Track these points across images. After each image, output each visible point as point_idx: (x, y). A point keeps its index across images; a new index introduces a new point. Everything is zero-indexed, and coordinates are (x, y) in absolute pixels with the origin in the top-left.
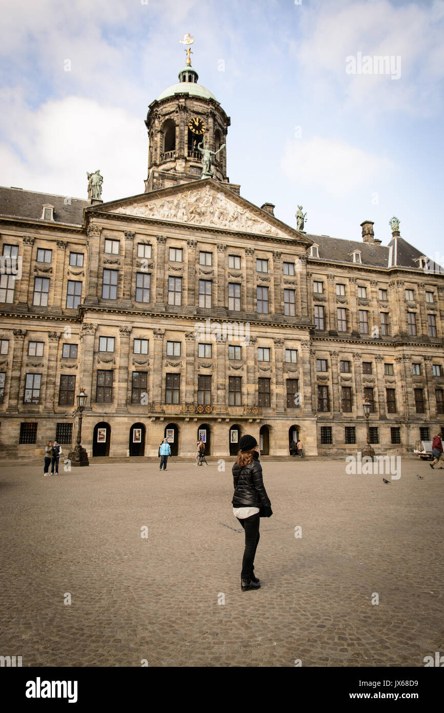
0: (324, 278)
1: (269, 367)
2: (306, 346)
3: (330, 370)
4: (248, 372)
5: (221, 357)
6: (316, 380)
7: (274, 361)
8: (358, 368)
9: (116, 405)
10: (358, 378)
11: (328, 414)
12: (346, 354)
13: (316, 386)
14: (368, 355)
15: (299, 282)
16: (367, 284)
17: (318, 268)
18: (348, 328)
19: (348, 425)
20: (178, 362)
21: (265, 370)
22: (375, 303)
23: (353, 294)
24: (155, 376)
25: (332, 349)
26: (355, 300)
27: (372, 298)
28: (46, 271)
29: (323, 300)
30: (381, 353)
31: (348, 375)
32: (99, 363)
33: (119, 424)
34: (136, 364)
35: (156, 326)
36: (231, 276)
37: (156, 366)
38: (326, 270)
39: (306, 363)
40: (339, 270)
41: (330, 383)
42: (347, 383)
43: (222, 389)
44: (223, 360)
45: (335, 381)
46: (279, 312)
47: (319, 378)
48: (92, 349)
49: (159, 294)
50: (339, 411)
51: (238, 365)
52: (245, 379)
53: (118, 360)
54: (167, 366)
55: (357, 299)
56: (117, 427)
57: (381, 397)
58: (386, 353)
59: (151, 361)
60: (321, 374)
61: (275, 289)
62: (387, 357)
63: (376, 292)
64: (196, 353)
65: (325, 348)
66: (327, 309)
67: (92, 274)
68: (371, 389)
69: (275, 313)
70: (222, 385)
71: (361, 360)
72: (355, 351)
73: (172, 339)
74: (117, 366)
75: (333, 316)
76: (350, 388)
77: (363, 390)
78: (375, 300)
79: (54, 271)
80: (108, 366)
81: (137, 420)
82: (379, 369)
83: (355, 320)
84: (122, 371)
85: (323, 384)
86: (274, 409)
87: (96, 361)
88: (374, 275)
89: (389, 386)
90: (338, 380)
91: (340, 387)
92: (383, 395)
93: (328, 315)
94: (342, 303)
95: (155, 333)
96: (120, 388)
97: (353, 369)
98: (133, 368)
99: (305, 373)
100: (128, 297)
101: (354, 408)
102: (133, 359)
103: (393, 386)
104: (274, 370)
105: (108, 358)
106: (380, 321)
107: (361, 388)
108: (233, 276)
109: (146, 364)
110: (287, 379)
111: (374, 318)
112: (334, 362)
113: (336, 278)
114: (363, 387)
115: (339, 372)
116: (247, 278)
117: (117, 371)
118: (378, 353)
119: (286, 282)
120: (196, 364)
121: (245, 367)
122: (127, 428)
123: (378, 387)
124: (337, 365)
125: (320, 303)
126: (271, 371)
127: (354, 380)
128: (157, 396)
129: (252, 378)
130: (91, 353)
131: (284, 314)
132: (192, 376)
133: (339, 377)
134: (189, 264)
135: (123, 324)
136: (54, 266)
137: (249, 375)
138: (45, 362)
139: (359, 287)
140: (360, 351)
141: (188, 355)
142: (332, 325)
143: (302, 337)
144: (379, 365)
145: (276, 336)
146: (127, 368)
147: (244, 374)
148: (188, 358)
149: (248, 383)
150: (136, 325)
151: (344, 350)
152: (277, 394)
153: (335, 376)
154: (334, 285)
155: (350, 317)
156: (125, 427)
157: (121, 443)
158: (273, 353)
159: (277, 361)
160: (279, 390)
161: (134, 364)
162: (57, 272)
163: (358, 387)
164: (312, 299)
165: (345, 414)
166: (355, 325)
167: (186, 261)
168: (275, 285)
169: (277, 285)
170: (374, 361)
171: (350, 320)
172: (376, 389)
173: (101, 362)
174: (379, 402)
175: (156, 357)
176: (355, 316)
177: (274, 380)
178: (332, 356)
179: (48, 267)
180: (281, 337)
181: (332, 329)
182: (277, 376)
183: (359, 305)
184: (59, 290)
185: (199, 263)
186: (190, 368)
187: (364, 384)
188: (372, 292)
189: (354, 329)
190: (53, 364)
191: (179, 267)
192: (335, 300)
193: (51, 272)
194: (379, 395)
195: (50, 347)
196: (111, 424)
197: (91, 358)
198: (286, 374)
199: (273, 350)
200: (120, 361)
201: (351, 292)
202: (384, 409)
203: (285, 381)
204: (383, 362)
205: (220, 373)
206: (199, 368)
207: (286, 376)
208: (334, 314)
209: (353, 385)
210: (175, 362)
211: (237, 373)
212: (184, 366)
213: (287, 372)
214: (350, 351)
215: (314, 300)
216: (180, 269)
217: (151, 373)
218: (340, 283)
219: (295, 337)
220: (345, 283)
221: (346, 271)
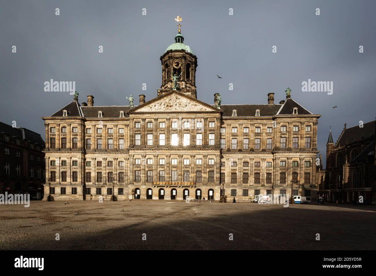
0: (238, 125)
1: (200, 166)
2: (218, 157)
3: (238, 166)
4: (191, 169)
5: (180, 164)
6: (230, 171)
7: (203, 164)
8: (252, 165)
9: (142, 182)
10: (251, 169)
11: (235, 184)
12: (246, 159)
13: (230, 173)
14: (258, 159)
15: (216, 130)
16: (261, 126)
17: (234, 121)
18: (249, 147)
19: (245, 189)
20: (163, 166)
21: (199, 168)
22: (264, 134)
23: (252, 131)
24: (155, 172)
25: (239, 157)
26: (253, 134)
27: (263, 132)
28: (122, 136)
29: (237, 136)
30: (265, 157)
31: (247, 168)
32: (135, 168)
33: (142, 188)
34: (148, 168)
35: (154, 154)
36: (185, 131)
37: (155, 168)
38: (239, 122)
39: (217, 164)
40: (245, 121)
41: (237, 172)
42: (246, 171)
43: (181, 176)
44: (181, 165)
45: (240, 171)
46: (205, 144)
47: (232, 170)
48: (132, 164)
49: (155, 141)
50: (241, 183)
51: (188, 166)
52: (190, 171)
53: (141, 166)
54: (159, 168)
55: (254, 134)
56: (142, 189)
57: (263, 177)
58: (268, 157)
59: (153, 167)
60: (233, 168)
61: (204, 134)
62: (269, 159)
63: (265, 129)
64: (170, 163)
65: (236, 157)
66: (238, 140)
67: (131, 137)
68: (259, 173)
69: (204, 144)
70: (180, 174)
71: (254, 161)
72: (251, 157)
73: (161, 158)
74: (142, 169)
75: (241, 143)
76: (247, 173)
77: (254, 174)
78: (264, 133)
79: (125, 136)
80: (139, 169)
81: (149, 187)
82: (264, 165)
83: (252, 144)
84: (143, 171)
85: (234, 172)
86: (202, 183)
87: (134, 168)
88: (265, 121)
89: (268, 172)
90: (241, 170)
91: (242, 173)
92: (264, 176)
93: (238, 143)
94: (246, 136)
95: (154, 156)
96: (142, 176)
97: (249, 165)
98: (147, 169)
99: (217, 169)
100: (144, 144)
101: (249, 182)
102: (147, 166)
103: (270, 172)
104: (203, 168)
105: (138, 166)
106: (266, 143)
107: (253, 173)
108: (186, 131)
109: (152, 168)
110: (209, 171)
111: (263, 142)
112: (240, 163)
113: (243, 125)
114: (254, 173)
115: (242, 166)
116: (192, 131)
117: (141, 171)
118: (263, 157)
119: (210, 130)
120: (170, 167)
121: (190, 167)
122: (145, 190)
123: (262, 173)
124: (241, 164)
125: (235, 137)
126: (202, 168)
127: (249, 170)
128: (155, 179)
129: (193, 171)
130: (132, 165)
131: (208, 145)
132: (169, 171)
133: (242, 169)
134: (167, 128)
135: (143, 154)
136: (124, 134)
137: (192, 170)
138: (124, 168)
139: (256, 127)
140: (253, 157)
141: (167, 164)
142: (240, 147)
143: (216, 154)
144: (263, 163)
145: (204, 154)
146: (145, 169)
147: (190, 170)
148: (167, 165)
149: (191, 173)
150: (147, 154)
151: (245, 157)
152: (204, 177)
153: (240, 168)
154: (242, 128)
155: (250, 143)
156: (145, 189)
157: (144, 195)
158: (203, 161)
159: (204, 164)
160: (205, 176)
161: (147, 168)
162: (126, 136)
163: (251, 173)
164: (231, 136)
165: (244, 184)
166: (252, 146)
167: (166, 127)
168: (204, 133)
169: (205, 132)
170: (261, 161)
171: (250, 144)
172: (261, 174)
173: (136, 168)
174: (262, 179)
175: (155, 165)
176: (252, 142)
177: (203, 172)
178: (239, 160)
179: (123, 135)
180: (206, 154)
181: (240, 148)
182: (204, 170)
183: (255, 136)
184: (127, 143)
185: (171, 127)
186: (168, 169)
187: (255, 172)
188: (263, 129)
189: (251, 147)
190: (127, 169)
191: (163, 130)
192: (242, 135)
193: (124, 136)
194: (262, 176)
195: (125, 163)
196: (140, 188)
197: (132, 167)
198: (208, 169)
199: (203, 160)
200: (142, 167)
201: (251, 130)
202: (264, 182)
203: (207, 172)
204: (266, 161)
205: (180, 170)
206: (171, 168)
207: (208, 170)
208: (241, 142)
209: (249, 172)
210: (162, 166)
211: (187, 169)
212: (166, 168)
213: (209, 168)
214: (248, 157)
215: (232, 136)
216: (164, 130)
217: (154, 171)
218: (245, 127)
219: (213, 154)
220: (248, 127)
221: (249, 121)
